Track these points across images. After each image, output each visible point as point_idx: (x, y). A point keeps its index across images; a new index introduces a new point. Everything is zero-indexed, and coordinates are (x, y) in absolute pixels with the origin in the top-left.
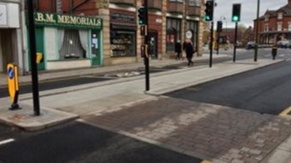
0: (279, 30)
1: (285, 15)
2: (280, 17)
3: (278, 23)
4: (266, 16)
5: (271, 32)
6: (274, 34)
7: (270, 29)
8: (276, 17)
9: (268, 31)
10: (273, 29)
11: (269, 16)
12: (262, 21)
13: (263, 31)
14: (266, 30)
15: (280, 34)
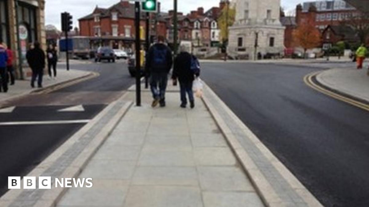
0: (115, 35)
1: (120, 16)
2: (115, 18)
3: (113, 25)
4: (95, 15)
5: (104, 37)
6: (109, 40)
7: (103, 34)
8: (110, 17)
9: (100, 35)
10: (108, 33)
11: (99, 14)
12: (91, 22)
13: (93, 35)
14: (97, 34)
15: (117, 40)
